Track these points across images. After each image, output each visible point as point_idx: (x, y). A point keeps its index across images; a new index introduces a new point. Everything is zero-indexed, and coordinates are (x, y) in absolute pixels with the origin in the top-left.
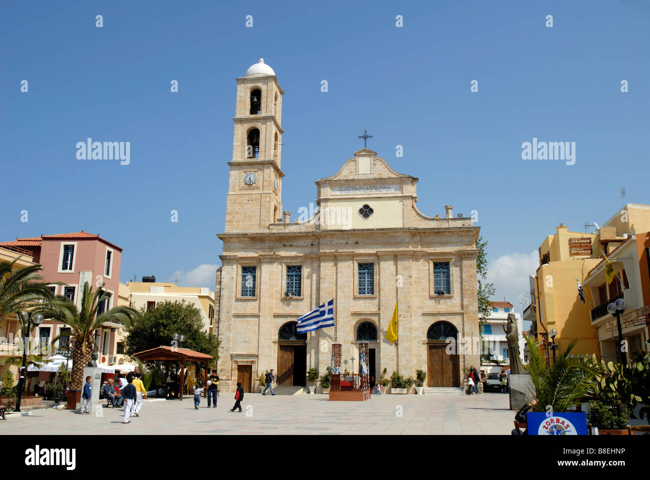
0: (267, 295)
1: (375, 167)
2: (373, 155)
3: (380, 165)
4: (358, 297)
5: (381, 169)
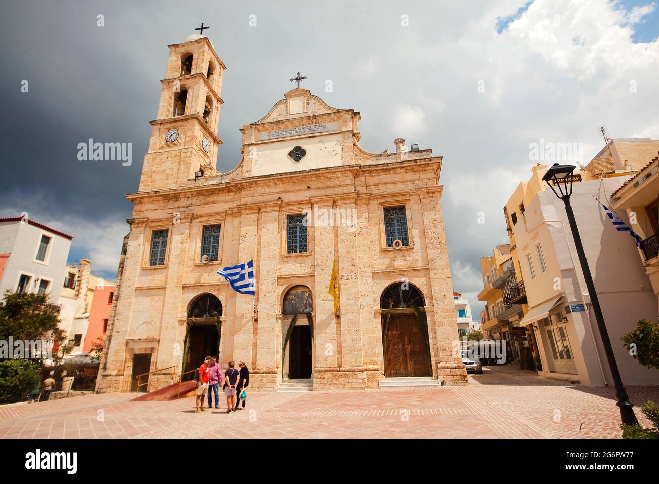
0: (177, 262)
1: (308, 105)
2: (307, 94)
3: (314, 104)
4: (286, 257)
5: (315, 107)
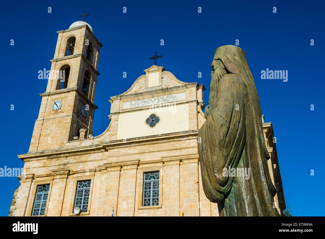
1: (162, 80)
2: (161, 70)
3: (167, 78)
4: (142, 209)
5: (168, 81)
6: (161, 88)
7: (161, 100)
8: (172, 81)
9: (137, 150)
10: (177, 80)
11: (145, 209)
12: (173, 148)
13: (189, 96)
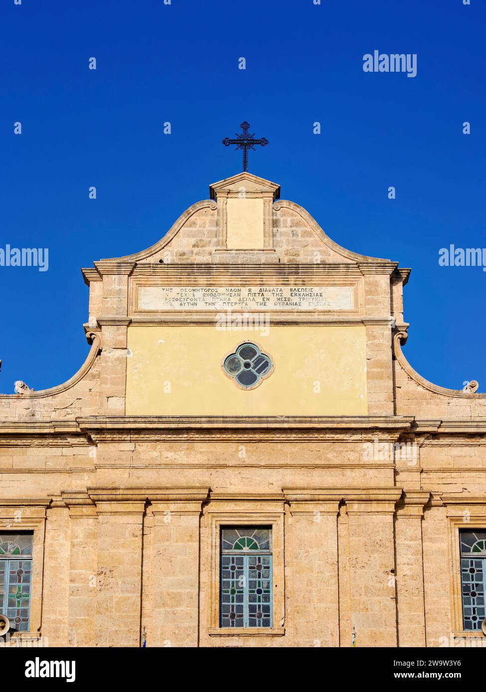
1: (275, 229)
2: (271, 195)
3: (291, 227)
4: (221, 635)
5: (294, 238)
6: (272, 258)
7: (273, 299)
8: (310, 240)
9: (199, 456)
10: (327, 239)
11: (233, 635)
12: (318, 462)
13: (368, 302)
